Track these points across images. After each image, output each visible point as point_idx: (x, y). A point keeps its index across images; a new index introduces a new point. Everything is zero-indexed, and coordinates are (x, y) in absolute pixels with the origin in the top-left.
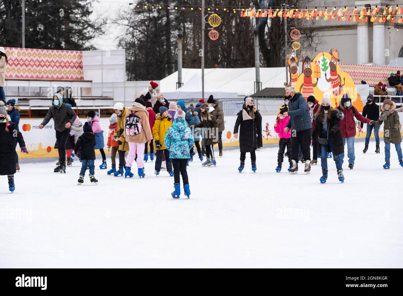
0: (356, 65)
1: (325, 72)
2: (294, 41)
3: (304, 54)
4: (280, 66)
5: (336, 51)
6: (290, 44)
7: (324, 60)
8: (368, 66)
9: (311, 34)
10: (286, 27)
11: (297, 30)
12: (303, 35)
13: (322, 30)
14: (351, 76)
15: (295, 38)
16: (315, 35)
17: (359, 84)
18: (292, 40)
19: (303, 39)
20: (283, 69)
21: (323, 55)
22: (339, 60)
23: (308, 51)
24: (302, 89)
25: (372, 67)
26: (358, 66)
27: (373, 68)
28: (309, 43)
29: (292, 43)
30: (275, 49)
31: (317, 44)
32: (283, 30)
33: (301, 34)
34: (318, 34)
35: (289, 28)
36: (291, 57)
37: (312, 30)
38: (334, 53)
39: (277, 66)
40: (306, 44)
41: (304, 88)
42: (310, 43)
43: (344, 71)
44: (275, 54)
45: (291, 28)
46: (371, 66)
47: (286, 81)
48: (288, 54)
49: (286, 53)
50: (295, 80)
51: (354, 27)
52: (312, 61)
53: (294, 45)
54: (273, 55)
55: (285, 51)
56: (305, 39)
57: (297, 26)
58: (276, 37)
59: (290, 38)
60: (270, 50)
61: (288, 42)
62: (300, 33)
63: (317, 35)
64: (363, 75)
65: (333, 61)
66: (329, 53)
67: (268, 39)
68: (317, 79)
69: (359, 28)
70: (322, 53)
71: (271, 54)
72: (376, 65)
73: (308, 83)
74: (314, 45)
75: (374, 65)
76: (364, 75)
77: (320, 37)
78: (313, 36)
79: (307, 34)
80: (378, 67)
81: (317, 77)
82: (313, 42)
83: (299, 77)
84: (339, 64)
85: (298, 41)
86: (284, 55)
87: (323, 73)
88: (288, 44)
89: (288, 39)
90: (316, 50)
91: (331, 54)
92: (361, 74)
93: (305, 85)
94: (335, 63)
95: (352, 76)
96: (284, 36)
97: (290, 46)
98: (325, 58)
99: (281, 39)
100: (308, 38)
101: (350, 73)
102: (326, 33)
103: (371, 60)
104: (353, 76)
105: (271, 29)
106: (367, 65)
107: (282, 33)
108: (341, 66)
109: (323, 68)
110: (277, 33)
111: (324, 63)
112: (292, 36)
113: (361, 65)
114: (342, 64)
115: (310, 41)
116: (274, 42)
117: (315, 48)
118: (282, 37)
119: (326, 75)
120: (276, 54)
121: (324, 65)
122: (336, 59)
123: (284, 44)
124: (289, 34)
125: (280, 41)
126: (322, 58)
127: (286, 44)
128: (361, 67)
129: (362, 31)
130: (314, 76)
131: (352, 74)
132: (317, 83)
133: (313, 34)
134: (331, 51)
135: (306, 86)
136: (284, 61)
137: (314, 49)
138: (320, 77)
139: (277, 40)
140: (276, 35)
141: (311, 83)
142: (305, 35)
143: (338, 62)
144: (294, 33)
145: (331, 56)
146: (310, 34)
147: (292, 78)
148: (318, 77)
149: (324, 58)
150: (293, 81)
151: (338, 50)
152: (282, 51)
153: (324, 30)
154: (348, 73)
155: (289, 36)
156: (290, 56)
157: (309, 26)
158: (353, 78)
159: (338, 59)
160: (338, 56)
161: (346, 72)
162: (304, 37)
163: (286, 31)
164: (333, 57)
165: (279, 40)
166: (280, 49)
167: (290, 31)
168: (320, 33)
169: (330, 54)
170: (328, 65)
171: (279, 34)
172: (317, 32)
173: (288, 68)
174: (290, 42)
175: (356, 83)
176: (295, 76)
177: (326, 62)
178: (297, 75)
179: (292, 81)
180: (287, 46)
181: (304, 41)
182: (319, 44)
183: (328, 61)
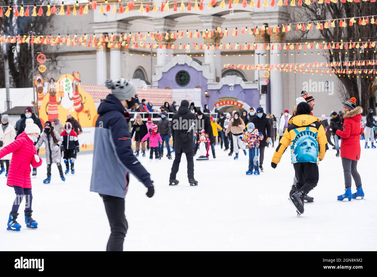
0: (96, 86)
1: (68, 92)
2: (40, 65)
3: (49, 75)
4: (28, 87)
5: (78, 73)
6: (36, 67)
7: (67, 81)
9: (56, 59)
10: (33, 52)
11: (43, 55)
12: (48, 60)
13: (65, 55)
14: (91, 95)
15: (40, 61)
18: (39, 63)
19: (48, 63)
20: (31, 89)
21: (66, 76)
22: (80, 81)
23: (53, 73)
26: (97, 86)
29: (38, 66)
30: (23, 72)
31: (61, 67)
32: (30, 55)
33: (47, 58)
34: (62, 58)
35: (35, 53)
37: (57, 55)
38: (76, 75)
39: (25, 87)
40: (51, 67)
41: (49, 106)
42: (55, 66)
43: (85, 91)
45: (38, 53)
47: (33, 101)
48: (35, 75)
49: (34, 75)
50: (42, 99)
51: (93, 52)
52: (56, 82)
53: (40, 68)
54: (22, 77)
55: (32, 73)
57: (43, 51)
58: (24, 61)
59: (36, 62)
60: (19, 73)
61: (35, 66)
62: (45, 58)
63: (61, 60)
64: (101, 94)
65: (75, 82)
66: (72, 75)
67: (17, 62)
68: (61, 98)
69: (97, 53)
70: (65, 75)
71: (20, 76)
73: (53, 102)
74: (58, 68)
77: (64, 61)
78: (58, 60)
79: (52, 58)
81: (61, 96)
82: (57, 66)
83: (45, 96)
84: (81, 85)
85: (44, 64)
86: (32, 77)
87: (66, 93)
89: (35, 63)
90: (60, 73)
91: (73, 75)
92: (100, 94)
93: (50, 104)
94: (77, 84)
96: (31, 60)
97: (37, 69)
98: (68, 79)
100: (53, 62)
101: (90, 93)
102: (69, 57)
104: (93, 95)
105: (20, 54)
107: (29, 57)
108: (83, 87)
109: (66, 88)
112: (38, 59)
113: (100, 86)
114: (83, 85)
115: (55, 64)
116: (22, 66)
118: (29, 61)
119: (69, 95)
120: (25, 76)
121: (67, 85)
122: (77, 80)
123: (31, 67)
124: (36, 58)
125: (28, 64)
126: (65, 79)
127: (33, 67)
128: (100, 87)
129: (101, 54)
130: (59, 96)
131: (92, 93)
132: (60, 102)
133: (57, 59)
134: (73, 73)
135: (52, 104)
136: (32, 82)
137: (59, 72)
138: (63, 96)
139: (25, 63)
140: (24, 59)
141: (56, 101)
142: (50, 59)
143: (79, 83)
144: (40, 57)
145: (73, 78)
146: (55, 58)
147: (39, 97)
150: (39, 100)
151: (79, 72)
152: (30, 74)
153: (67, 54)
154: (88, 92)
155: (35, 60)
156: (36, 78)
157: (53, 52)
158: (93, 97)
160: (80, 78)
161: (87, 91)
162: (50, 61)
163: (33, 55)
164: (75, 79)
165: (27, 64)
166: (28, 72)
167: (37, 56)
168: (64, 58)
169: (72, 76)
170: (70, 85)
171: (27, 58)
173: (35, 88)
174: (37, 65)
175: (95, 101)
176: (42, 95)
177: (69, 82)
178: (43, 94)
179: (38, 99)
180: (34, 69)
181: (49, 64)
182: (63, 67)
183: (71, 82)
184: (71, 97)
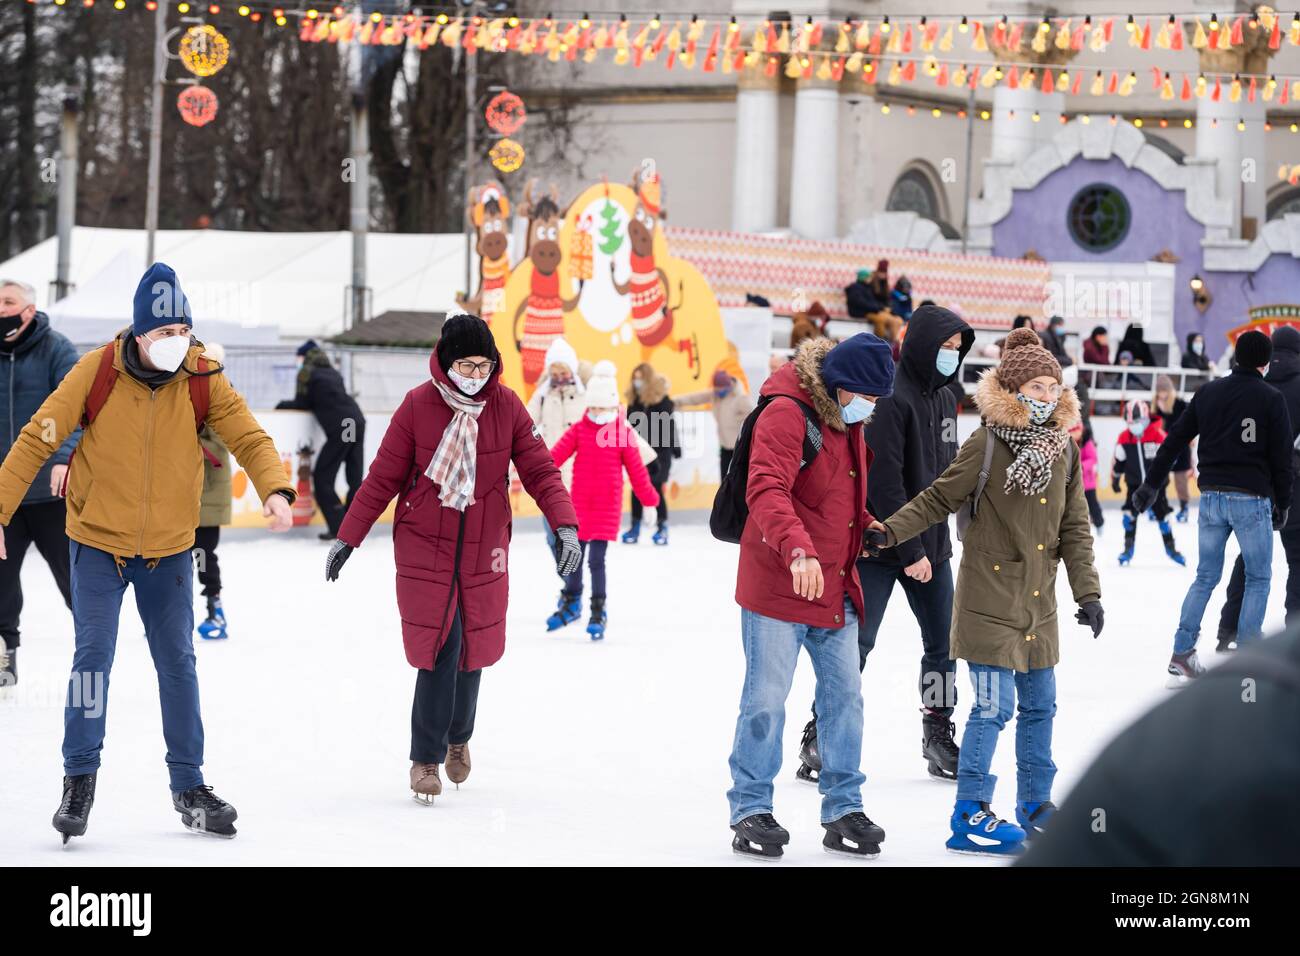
0: (729, 235)
1: (608, 259)
2: (500, 139)
3: (535, 187)
4: (445, 230)
5: (655, 179)
6: (484, 148)
7: (608, 212)
8: (773, 240)
9: (565, 116)
10: (471, 85)
11: (511, 96)
12: (535, 119)
13: (606, 99)
14: (704, 278)
15: (501, 124)
16: (582, 118)
17: (737, 305)
18: (494, 132)
19: (533, 132)
20: (456, 241)
21: (607, 193)
22: (663, 216)
23: (552, 177)
24: (523, 317)
25: (785, 243)
26: (733, 238)
27: (790, 248)
28: (557, 147)
29: (492, 144)
30: (427, 165)
31: (585, 152)
32: (461, 95)
33: (529, 112)
34: (590, 114)
35: (482, 88)
36: (486, 199)
37: (571, 98)
38: (647, 188)
39: (432, 231)
40: (545, 152)
41: (530, 316)
42: (561, 148)
43: (683, 257)
44: (426, 185)
45: (493, 88)
46: (781, 241)
47: (462, 289)
48: (476, 184)
49: (470, 180)
50: (500, 283)
51: (725, 93)
52: (563, 216)
53: (500, 151)
54: (420, 187)
55: (464, 173)
56: (542, 131)
57: (515, 83)
58: (433, 121)
59: (483, 127)
60: (408, 169)
61: (478, 143)
62: (521, 110)
63: (587, 120)
64: (751, 274)
65: (640, 217)
66: (630, 186)
67: (403, 125)
68: (582, 283)
69: (742, 98)
70: (600, 187)
71: (413, 184)
72: (801, 237)
73: (545, 298)
74: (573, 155)
75: (796, 238)
76: (755, 271)
77: (600, 128)
78: (575, 122)
79: (549, 114)
80: (807, 243)
81: (578, 274)
82: (571, 145)
83: (512, 271)
84: (665, 229)
85: (514, 137)
86: (462, 190)
87: (601, 261)
88: (477, 148)
89: (479, 131)
90: (581, 176)
91: (636, 189)
92: (746, 270)
93: (532, 305)
94: (649, 226)
95: (710, 275)
96: (464, 118)
97: (486, 157)
98: (614, 203)
99: (452, 129)
100: (553, 130)
101: (704, 265)
102: (622, 112)
103: (782, 217)
104: (715, 277)
105: (417, 92)
106: (769, 236)
107: (456, 107)
108: (673, 237)
109: (604, 240)
110: (440, 107)
111: (609, 226)
112: (493, 116)
113: (747, 237)
114: (674, 230)
115: (561, 140)
116: (424, 139)
117: (579, 167)
118: (455, 120)
119: (613, 270)
120: (433, 187)
121: (609, 231)
122: (652, 209)
123: (462, 147)
124: (483, 109)
125: (448, 135)
126: (600, 204)
127: (470, 146)
128: (746, 244)
129: (757, 108)
130: (570, 271)
131: (710, 268)
132: (578, 297)
133: (572, 115)
134: (635, 178)
135: (540, 307)
136: (460, 210)
137: (575, 171)
138: (590, 277)
139: (436, 132)
140: (434, 113)
141: (557, 296)
142: (542, 118)
143: (660, 223)
144: (500, 108)
145: (633, 199)
146: (561, 113)
147: (487, 275)
148: (585, 276)
149: (608, 205)
150: (489, 288)
151: (661, 176)
152: (456, 176)
153: (612, 99)
154: (696, 263)
155: (481, 118)
156: (481, 194)
157: (557, 85)
158: (714, 285)
159: (662, 208)
160: (662, 201)
161: (691, 259)
162: (540, 125)
163: (471, 98)
164: (645, 204)
165: (444, 130)
166: (448, 166)
167: (488, 101)
168: (601, 113)
169: (631, 192)
170: (622, 231)
171: (446, 108)
172: (588, 109)
173: (474, 237)
174: (486, 140)
175: (724, 301)
176: (499, 269)
177: (615, 219)
178: (507, 264)
179: (484, 285)
180: (471, 157)
181: (538, 138)
182: (596, 152)
183: (624, 217)
184: (622, 280)
